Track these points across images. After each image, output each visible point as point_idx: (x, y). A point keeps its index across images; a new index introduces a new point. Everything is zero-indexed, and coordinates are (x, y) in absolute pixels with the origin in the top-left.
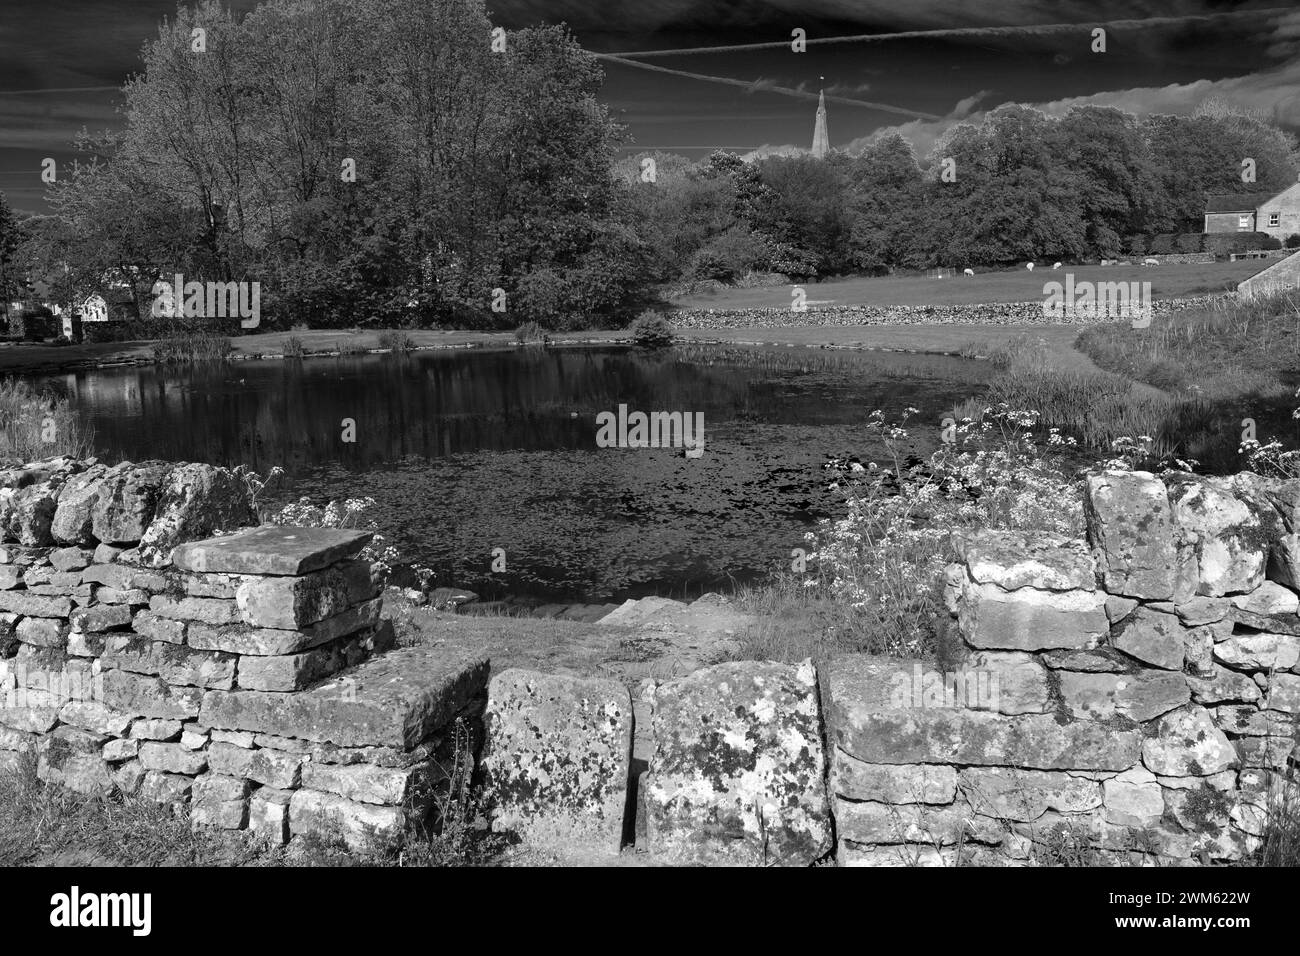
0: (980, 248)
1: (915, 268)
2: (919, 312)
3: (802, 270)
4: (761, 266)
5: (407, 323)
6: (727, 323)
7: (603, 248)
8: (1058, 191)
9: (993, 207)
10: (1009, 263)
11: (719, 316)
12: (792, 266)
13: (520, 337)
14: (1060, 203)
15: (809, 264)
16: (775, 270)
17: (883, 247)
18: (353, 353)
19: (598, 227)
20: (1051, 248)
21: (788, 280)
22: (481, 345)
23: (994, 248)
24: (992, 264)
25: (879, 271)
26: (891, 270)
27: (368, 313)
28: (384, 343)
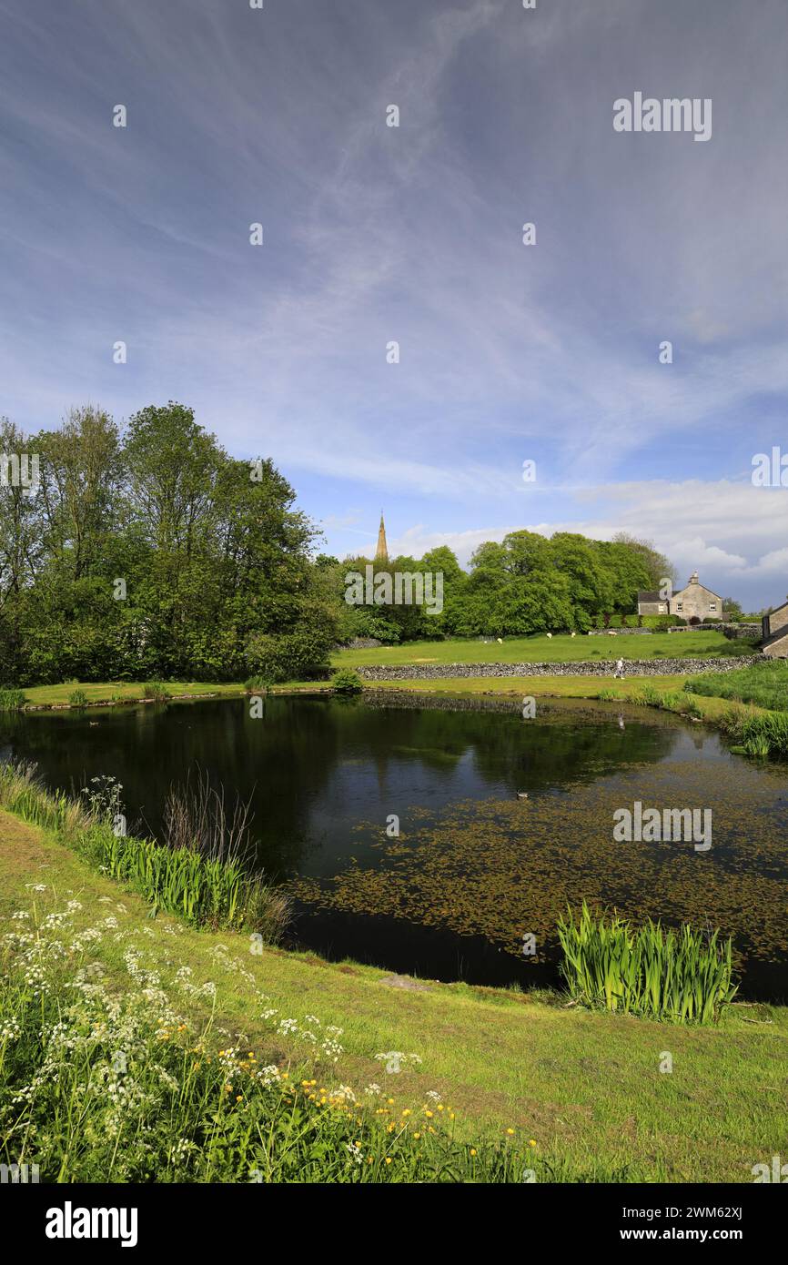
0: (509, 623)
1: (465, 636)
2: (538, 667)
3: (390, 637)
4: (362, 634)
5: (150, 677)
6: (396, 676)
7: (307, 620)
8: (557, 586)
9: (517, 596)
10: (529, 634)
11: (389, 670)
12: (383, 634)
13: (249, 688)
14: (559, 593)
15: (394, 632)
16: (372, 637)
17: (442, 621)
18: (126, 703)
19: (303, 603)
20: (556, 624)
21: (380, 643)
22: (219, 694)
23: (519, 624)
24: (517, 633)
25: (439, 638)
26: (446, 638)
27: (121, 669)
28: (148, 693)
